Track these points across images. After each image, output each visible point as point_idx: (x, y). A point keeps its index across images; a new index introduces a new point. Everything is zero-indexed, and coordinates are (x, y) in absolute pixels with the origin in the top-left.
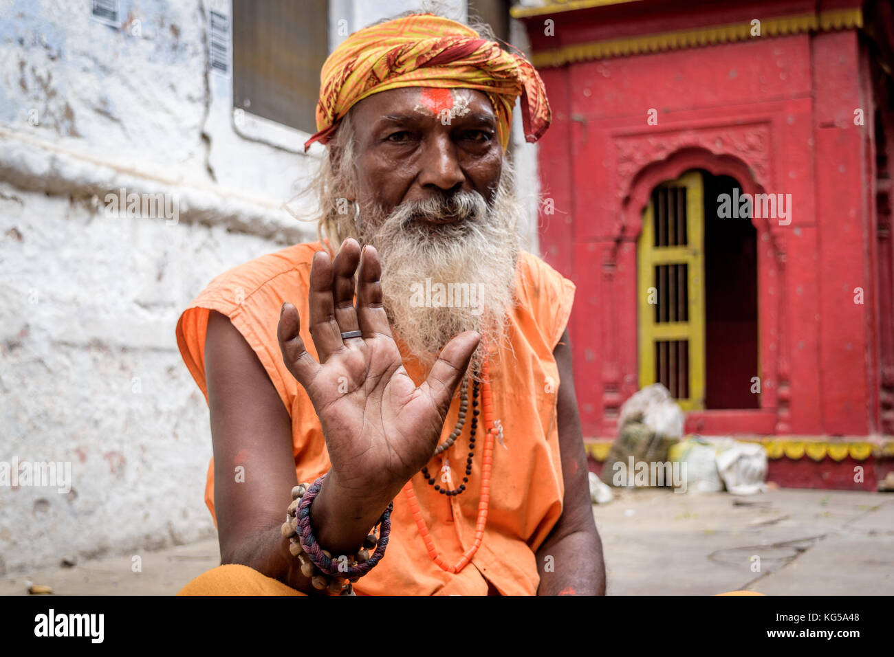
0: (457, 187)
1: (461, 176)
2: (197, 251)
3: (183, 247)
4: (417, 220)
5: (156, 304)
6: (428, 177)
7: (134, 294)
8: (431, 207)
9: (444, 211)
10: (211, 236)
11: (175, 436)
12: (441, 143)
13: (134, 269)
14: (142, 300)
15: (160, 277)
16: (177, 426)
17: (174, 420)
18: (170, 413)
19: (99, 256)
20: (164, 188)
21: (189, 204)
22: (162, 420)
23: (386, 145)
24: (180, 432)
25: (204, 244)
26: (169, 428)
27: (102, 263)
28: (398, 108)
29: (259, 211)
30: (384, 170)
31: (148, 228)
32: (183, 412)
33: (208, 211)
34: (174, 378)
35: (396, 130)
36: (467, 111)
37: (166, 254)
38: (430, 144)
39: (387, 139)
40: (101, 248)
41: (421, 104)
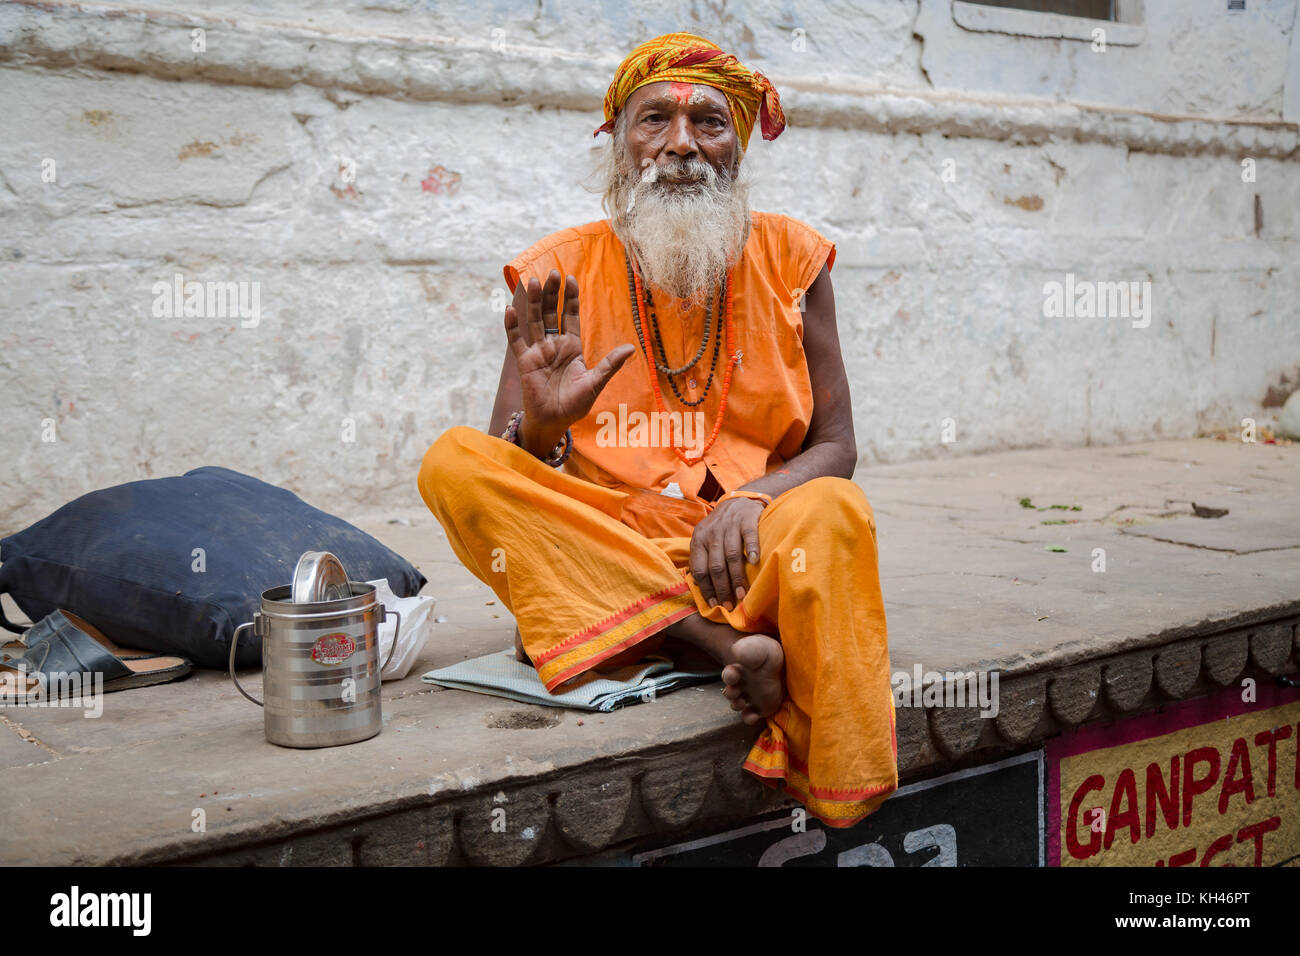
0: (691, 155)
1: (695, 147)
2: (904, 161)
3: (885, 159)
4: (661, 180)
5: (850, 221)
6: (670, 147)
7: (824, 213)
8: (672, 169)
9: (680, 172)
10: (921, 145)
11: (878, 354)
12: (682, 122)
13: (824, 187)
14: (833, 218)
15: (855, 194)
16: (879, 343)
17: (875, 338)
18: (870, 330)
19: (783, 176)
20: (855, 101)
21: (888, 113)
22: (861, 338)
23: (644, 125)
24: (883, 350)
25: (914, 154)
26: (870, 346)
27: (784, 183)
28: (653, 97)
29: (984, 111)
30: (641, 143)
31: (840, 143)
32: (888, 329)
33: (914, 118)
34: (874, 295)
35: (652, 112)
36: (703, 99)
37: (862, 168)
38: (675, 124)
39: (645, 120)
40: (783, 168)
41: (669, 93)
